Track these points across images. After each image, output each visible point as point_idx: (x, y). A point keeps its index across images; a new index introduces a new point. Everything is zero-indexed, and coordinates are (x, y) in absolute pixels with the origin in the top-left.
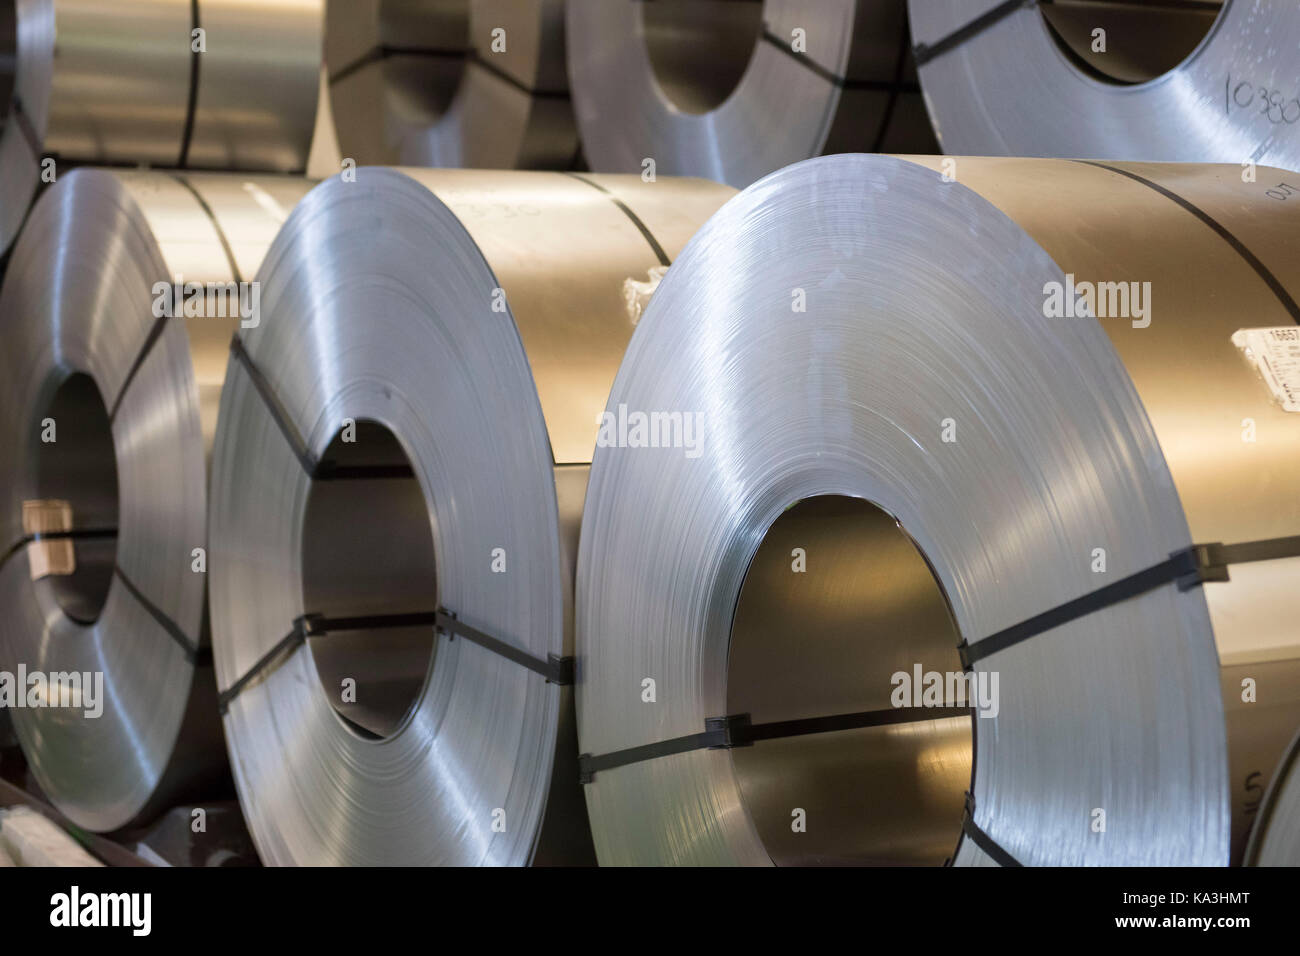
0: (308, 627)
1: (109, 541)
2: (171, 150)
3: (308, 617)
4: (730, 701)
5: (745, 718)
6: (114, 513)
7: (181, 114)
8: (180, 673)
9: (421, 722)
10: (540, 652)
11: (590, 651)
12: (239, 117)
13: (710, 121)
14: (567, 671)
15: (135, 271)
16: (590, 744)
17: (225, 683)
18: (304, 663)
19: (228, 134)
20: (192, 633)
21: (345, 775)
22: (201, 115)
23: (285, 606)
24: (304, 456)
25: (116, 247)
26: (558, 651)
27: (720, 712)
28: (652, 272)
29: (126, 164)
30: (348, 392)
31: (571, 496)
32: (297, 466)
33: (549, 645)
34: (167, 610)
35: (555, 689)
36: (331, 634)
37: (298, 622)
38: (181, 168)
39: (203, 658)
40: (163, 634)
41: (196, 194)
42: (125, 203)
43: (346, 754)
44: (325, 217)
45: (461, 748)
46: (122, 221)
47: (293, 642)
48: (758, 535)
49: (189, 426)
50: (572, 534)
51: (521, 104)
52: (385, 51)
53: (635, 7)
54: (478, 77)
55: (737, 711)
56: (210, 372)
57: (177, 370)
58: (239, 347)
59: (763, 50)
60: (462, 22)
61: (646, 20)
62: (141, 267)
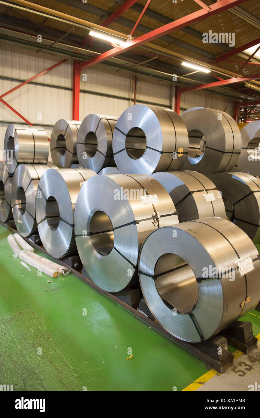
0: (46, 218)
1: (25, 204)
2: (32, 161)
4: (90, 231)
6: (26, 202)
7: (33, 157)
8: (33, 221)
9: (59, 228)
10: (70, 223)
11: (76, 223)
12: (40, 157)
13: (92, 159)
14: (73, 226)
15: (27, 176)
16: (76, 233)
17: (38, 223)
18: (46, 221)
19: (38, 159)
20: (34, 217)
21: (51, 234)
22: (35, 157)
23: (44, 215)
24: (46, 199)
25: (25, 173)
27: (89, 232)
28: (83, 182)
29: (26, 163)
30: (50, 193)
31: (73, 207)
32: (45, 200)
33: (72, 223)
34: (31, 214)
35: (72, 228)
36: (49, 218)
37: (45, 217)
38: (33, 164)
39: (35, 219)
40: (31, 217)
41: (34, 167)
42: (26, 168)
43: (51, 232)
44: (46, 174)
45: (63, 232)
46: (26, 170)
47: (45, 219)
48: (92, 215)
49: (33, 194)
50: (74, 211)
51: (72, 155)
52: (57, 148)
53: (84, 146)
54: (67, 152)
55: (91, 232)
56: (36, 188)
57: (32, 188)
58: (38, 186)
59: (97, 152)
60: (65, 145)
61: (85, 147)
62: (28, 176)
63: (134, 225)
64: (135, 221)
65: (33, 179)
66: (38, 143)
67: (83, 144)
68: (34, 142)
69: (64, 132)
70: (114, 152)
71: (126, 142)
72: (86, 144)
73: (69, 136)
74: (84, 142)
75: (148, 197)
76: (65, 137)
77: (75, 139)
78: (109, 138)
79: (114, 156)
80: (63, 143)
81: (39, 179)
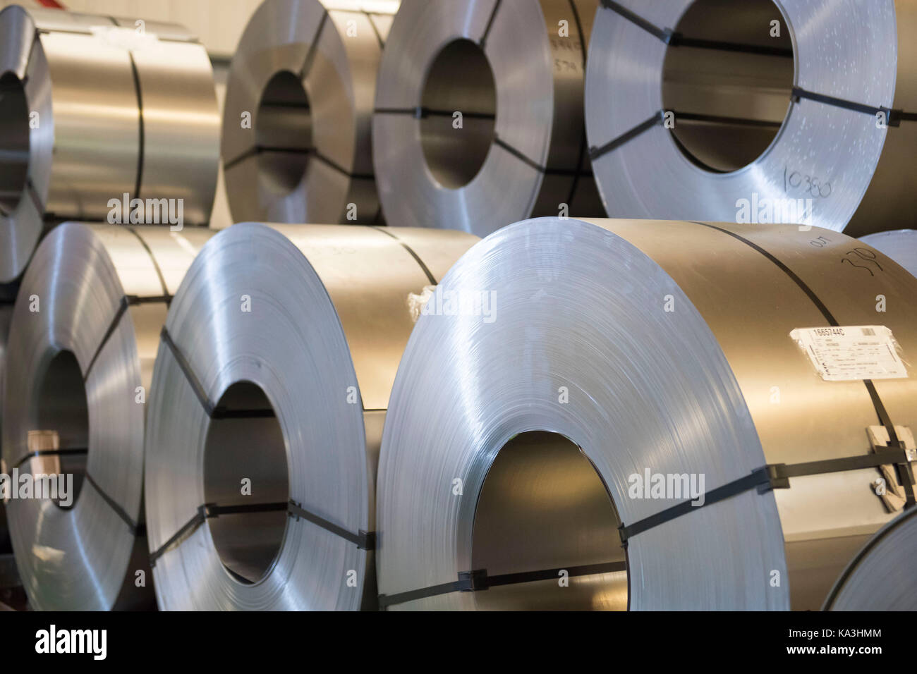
0: (207, 512)
1: (82, 456)
3: (207, 505)
4: (474, 561)
5: (483, 572)
6: (86, 439)
7: (132, 189)
8: (125, 543)
9: (278, 573)
10: (353, 529)
11: (385, 528)
13: (462, 193)
14: (370, 541)
15: (100, 285)
16: (385, 588)
17: (154, 547)
18: (205, 535)
20: (134, 516)
23: (193, 498)
24: (206, 403)
25: (90, 272)
26: (365, 528)
27: (468, 568)
28: (425, 288)
30: (234, 363)
31: (374, 430)
32: (201, 410)
33: (360, 525)
34: (118, 500)
35: (363, 553)
36: (222, 516)
37: (201, 509)
39: (140, 531)
40: (115, 516)
41: (140, 238)
42: (95, 244)
44: (220, 255)
45: (303, 589)
46: (94, 255)
47: (197, 522)
48: (492, 456)
49: (134, 382)
50: (375, 454)
52: (259, 150)
53: (415, 123)
54: (316, 166)
55: (479, 568)
56: (148, 350)
57: (127, 349)
58: (165, 335)
59: (495, 150)
60: (307, 133)
61: (424, 131)
62: (106, 284)
63: (762, 492)
64: (768, 468)
65: (136, 300)
66: (156, 114)
67: (412, 112)
68: (140, 106)
69: (302, 58)
70: (595, 139)
71: (669, 77)
72: (426, 113)
73: (335, 78)
74: (414, 102)
75: (836, 339)
76: (308, 84)
77: (363, 95)
78: (566, 66)
79: (598, 166)
80: (294, 120)
81: (167, 299)
